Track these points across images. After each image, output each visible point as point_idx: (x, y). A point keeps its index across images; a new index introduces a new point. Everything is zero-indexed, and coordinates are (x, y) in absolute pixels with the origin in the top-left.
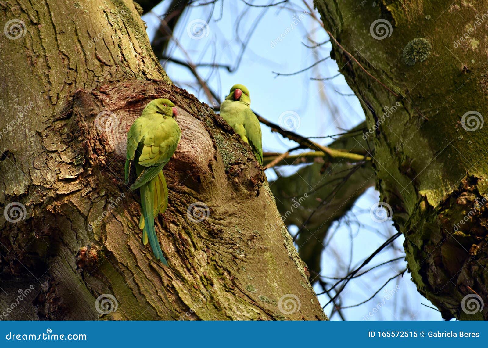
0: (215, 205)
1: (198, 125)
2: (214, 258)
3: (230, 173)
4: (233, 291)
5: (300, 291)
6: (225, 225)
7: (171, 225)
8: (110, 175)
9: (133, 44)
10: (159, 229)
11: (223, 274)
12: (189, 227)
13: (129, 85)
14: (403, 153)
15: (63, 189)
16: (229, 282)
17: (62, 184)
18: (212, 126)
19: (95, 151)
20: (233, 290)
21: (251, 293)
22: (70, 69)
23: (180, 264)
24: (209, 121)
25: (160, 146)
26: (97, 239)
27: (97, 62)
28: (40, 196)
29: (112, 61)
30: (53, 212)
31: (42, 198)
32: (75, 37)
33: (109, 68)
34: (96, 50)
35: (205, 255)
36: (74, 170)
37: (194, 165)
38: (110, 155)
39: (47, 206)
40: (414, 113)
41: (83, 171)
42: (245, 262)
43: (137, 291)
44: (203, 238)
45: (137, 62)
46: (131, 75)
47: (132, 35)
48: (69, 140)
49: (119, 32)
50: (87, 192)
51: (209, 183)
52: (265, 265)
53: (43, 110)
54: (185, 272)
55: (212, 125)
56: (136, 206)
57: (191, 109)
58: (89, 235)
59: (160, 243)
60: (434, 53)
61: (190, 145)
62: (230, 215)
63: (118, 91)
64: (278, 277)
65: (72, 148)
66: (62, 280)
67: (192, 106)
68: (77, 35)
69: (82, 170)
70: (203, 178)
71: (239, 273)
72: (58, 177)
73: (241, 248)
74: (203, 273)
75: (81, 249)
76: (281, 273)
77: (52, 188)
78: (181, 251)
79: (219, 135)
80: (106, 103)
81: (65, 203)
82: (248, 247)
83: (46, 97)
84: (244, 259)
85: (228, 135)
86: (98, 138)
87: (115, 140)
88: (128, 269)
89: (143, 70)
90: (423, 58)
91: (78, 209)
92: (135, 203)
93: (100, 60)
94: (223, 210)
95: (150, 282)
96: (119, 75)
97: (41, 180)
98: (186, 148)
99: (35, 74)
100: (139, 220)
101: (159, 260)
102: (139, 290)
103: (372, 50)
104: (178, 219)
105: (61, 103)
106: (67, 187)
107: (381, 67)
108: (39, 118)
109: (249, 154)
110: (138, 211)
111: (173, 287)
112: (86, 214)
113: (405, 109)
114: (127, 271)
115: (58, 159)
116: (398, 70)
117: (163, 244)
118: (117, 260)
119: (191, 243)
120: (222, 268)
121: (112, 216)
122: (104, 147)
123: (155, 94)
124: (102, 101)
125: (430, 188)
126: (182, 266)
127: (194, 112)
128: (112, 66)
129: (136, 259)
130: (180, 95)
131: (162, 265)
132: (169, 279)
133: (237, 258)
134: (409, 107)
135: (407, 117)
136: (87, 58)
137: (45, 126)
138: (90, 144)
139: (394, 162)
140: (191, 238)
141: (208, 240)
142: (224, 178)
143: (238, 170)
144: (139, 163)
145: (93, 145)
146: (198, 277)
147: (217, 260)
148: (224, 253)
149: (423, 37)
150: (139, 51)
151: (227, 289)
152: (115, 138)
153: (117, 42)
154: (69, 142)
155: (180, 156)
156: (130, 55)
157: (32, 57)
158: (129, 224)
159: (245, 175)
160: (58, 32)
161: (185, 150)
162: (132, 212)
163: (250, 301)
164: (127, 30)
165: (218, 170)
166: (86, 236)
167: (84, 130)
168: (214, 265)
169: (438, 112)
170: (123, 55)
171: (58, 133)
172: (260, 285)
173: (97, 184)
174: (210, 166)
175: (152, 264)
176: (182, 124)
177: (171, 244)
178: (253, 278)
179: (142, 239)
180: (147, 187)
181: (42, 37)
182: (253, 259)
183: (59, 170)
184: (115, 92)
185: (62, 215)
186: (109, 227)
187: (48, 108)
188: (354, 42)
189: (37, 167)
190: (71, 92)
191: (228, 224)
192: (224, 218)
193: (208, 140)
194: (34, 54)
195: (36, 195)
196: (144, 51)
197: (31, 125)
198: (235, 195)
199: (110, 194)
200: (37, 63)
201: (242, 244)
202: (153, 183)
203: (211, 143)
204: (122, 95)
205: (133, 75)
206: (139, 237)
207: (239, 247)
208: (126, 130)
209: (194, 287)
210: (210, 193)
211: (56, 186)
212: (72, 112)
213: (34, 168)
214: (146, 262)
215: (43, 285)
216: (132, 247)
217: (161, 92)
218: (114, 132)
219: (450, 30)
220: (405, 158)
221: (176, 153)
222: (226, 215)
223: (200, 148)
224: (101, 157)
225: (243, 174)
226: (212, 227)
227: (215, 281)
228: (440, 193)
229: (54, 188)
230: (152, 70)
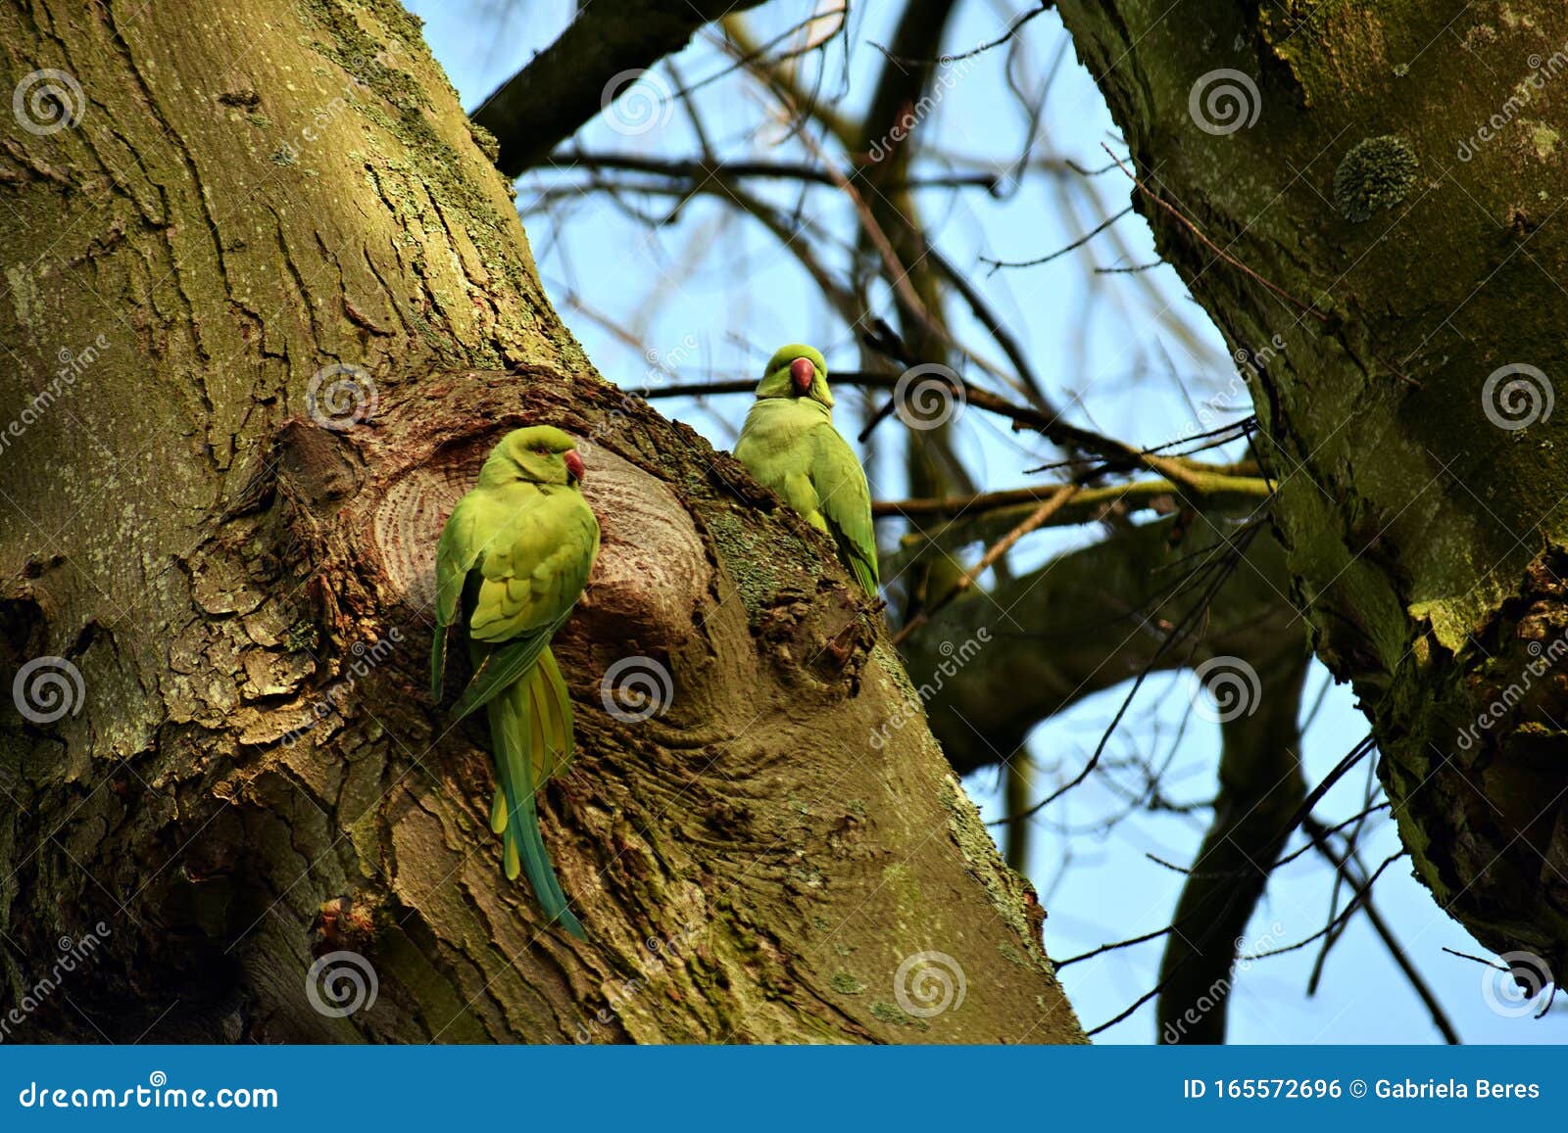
0: (723, 735)
1: (658, 496)
2: (725, 901)
3: (765, 635)
4: (787, 998)
5: (1001, 973)
6: (758, 794)
7: (590, 810)
8: (394, 676)
9: (461, 257)
10: (551, 828)
11: (756, 948)
12: (644, 812)
13: (442, 389)
14: (1355, 492)
15: (257, 730)
16: (776, 971)
17: (253, 714)
18: (704, 493)
19: (346, 604)
20: (789, 993)
21: (845, 997)
22: (266, 355)
23: (621, 930)
24: (694, 478)
25: (532, 577)
26: (368, 873)
27: (347, 328)
28: (191, 755)
29: (395, 320)
30: (235, 802)
31: (199, 760)
32: (280, 255)
33: (384, 340)
34: (344, 289)
35: (699, 893)
36: (288, 667)
37: (648, 622)
38: (395, 614)
39: (213, 784)
40: (1378, 368)
41: (314, 669)
42: (825, 902)
43: (499, 1024)
44: (691, 841)
45: (476, 312)
46: (457, 355)
47: (458, 231)
48: (269, 578)
49: (415, 226)
50: (329, 733)
51: (699, 670)
52: (887, 904)
53: (192, 490)
54: (639, 952)
55: (704, 488)
56: (478, 762)
57: (637, 446)
58: (344, 862)
59: (558, 871)
60: (1426, 180)
61: (632, 562)
62: (772, 762)
63: (410, 411)
64: (928, 938)
65: (278, 600)
66: (282, 1002)
67: (639, 437)
68: (284, 248)
69: (310, 667)
70: (678, 657)
71: (806, 938)
72: (242, 693)
73: (809, 860)
74: (695, 951)
75: (322, 907)
76: (938, 926)
77: (227, 730)
78: (623, 890)
79: (726, 517)
80: (374, 455)
81: (266, 771)
82: (830, 855)
83: (200, 449)
84: (821, 894)
85: (754, 515)
86: (353, 564)
87: (406, 567)
88: (467, 958)
89: (494, 335)
90: (1394, 198)
91: (306, 787)
92: (476, 753)
93: (355, 320)
94: (750, 748)
95: (534, 993)
96: (416, 361)
97: (193, 706)
98: (618, 569)
99: (163, 379)
100: (490, 804)
101: (557, 924)
102: (504, 1019)
103: (1241, 182)
104: (609, 792)
105: (244, 462)
106: (269, 721)
107: (1271, 232)
108: (179, 516)
109: (826, 566)
110: (485, 778)
111: (604, 1003)
112: (332, 799)
113: (1351, 356)
114: (463, 965)
115: (240, 638)
116: (1321, 239)
117: (567, 871)
118: (433, 934)
119: (652, 859)
120: (752, 930)
121: (408, 799)
122: (373, 589)
123: (521, 413)
124: (360, 450)
125: (1441, 593)
126: (629, 933)
127: (646, 455)
128: (394, 334)
129: (488, 926)
130: (601, 405)
131: (567, 936)
132: (591, 977)
133: (799, 894)
134: (1362, 350)
135: (1358, 380)
136: (318, 316)
137: (198, 540)
138: (328, 587)
139: (1332, 522)
140: (652, 844)
141: (707, 846)
142: (747, 650)
143: (788, 621)
144: (473, 635)
145: (338, 587)
146: (680, 963)
147: (736, 906)
148: (758, 881)
149: (1391, 132)
150: (481, 276)
151: (770, 994)
152: (405, 559)
153: (408, 257)
154: (268, 584)
155: (601, 597)
156: (452, 291)
157: (151, 330)
158: (461, 820)
159: (810, 634)
160: (225, 246)
161: (617, 578)
162: (469, 781)
163: (841, 1022)
164: (441, 217)
165: (725, 628)
166: (337, 866)
167: (309, 543)
168: (729, 922)
169: (1446, 358)
170: (429, 295)
171: (236, 558)
172: (873, 971)
173: (358, 707)
174: (697, 618)
175: (537, 936)
176: (607, 496)
177: (592, 868)
178: (852, 950)
179: (502, 864)
180: (508, 701)
181: (179, 265)
182: (850, 890)
183: (244, 671)
184: (400, 418)
185: (261, 810)
186: (401, 833)
187: (204, 481)
188: (1189, 162)
189: (180, 668)
190: (271, 426)
191: (766, 791)
192: (754, 772)
193: (687, 541)
194: (157, 320)
195: (181, 753)
196: (498, 274)
197: (159, 539)
198: (782, 700)
199: (400, 731)
200: (167, 346)
201: (812, 847)
202: (523, 687)
203: (699, 547)
204: (420, 423)
205: (464, 355)
206: (494, 858)
207: (803, 858)
208: (437, 531)
209: (669, 997)
210: (705, 701)
211: (237, 722)
212: (274, 491)
213: (171, 670)
214: (519, 934)
215: (226, 1024)
216: (473, 891)
217: (539, 405)
218: (401, 540)
219: (1468, 103)
220: (1361, 507)
221: (589, 588)
222: (760, 763)
223: (663, 568)
224: (365, 622)
225: (804, 631)
226: (715, 805)
227: (732, 970)
228: (1469, 609)
229: (232, 727)
230: (521, 331)
